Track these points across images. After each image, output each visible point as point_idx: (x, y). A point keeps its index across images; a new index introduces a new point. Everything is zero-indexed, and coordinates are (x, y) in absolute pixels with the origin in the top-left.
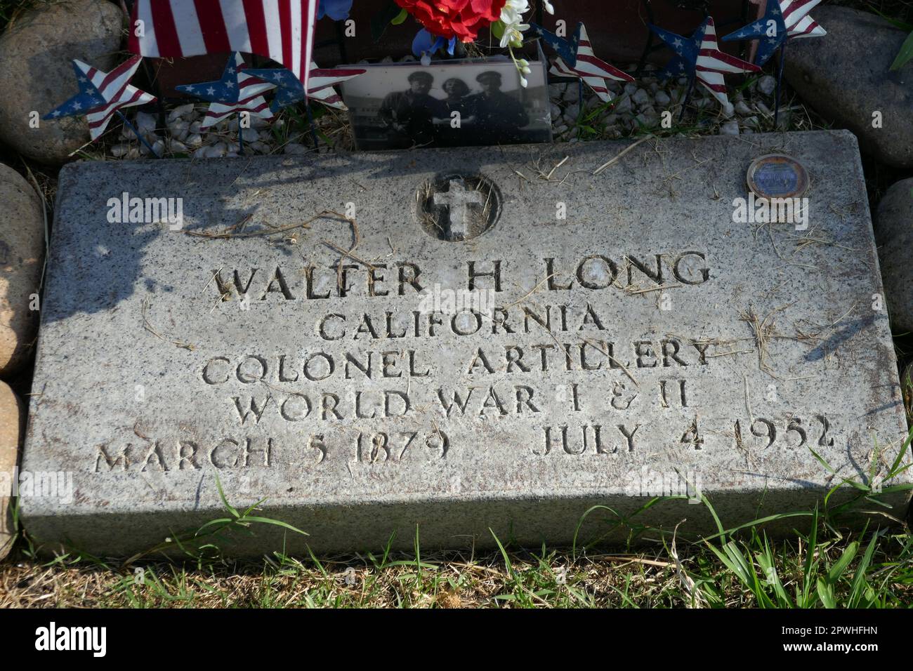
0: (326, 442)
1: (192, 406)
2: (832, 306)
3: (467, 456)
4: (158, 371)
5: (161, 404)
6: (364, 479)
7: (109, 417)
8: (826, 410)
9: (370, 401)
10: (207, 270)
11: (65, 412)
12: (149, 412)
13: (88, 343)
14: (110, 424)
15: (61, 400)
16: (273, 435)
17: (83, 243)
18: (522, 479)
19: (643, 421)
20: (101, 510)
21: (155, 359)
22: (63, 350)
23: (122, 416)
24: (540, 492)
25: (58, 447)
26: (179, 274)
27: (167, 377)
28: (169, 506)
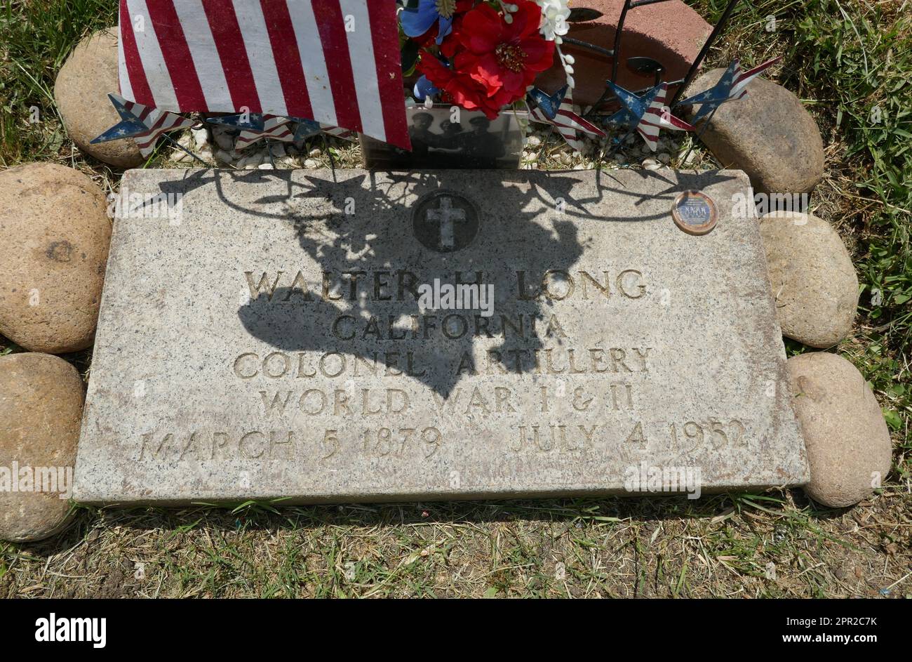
0: (339, 435)
1: (226, 399)
2: (740, 322)
3: (458, 452)
4: (198, 364)
5: (199, 397)
6: (371, 472)
7: (154, 408)
8: (742, 414)
9: (376, 399)
10: (241, 271)
11: (116, 403)
12: (189, 404)
13: (138, 336)
14: (155, 414)
15: (113, 390)
16: (294, 428)
17: (138, 243)
18: (503, 476)
19: (600, 423)
20: (145, 497)
21: (195, 353)
22: (117, 344)
23: (165, 407)
24: (518, 487)
25: (109, 436)
26: (217, 275)
27: (205, 371)
28: (205, 495)
